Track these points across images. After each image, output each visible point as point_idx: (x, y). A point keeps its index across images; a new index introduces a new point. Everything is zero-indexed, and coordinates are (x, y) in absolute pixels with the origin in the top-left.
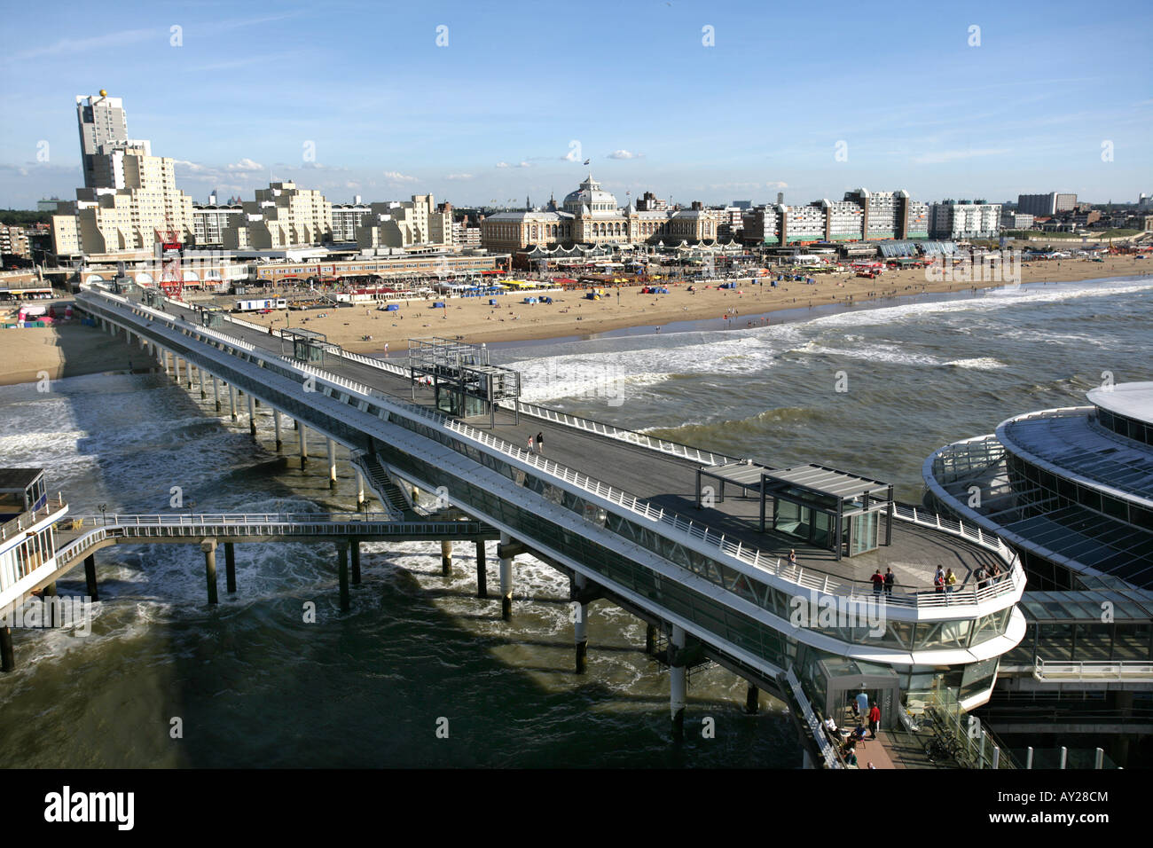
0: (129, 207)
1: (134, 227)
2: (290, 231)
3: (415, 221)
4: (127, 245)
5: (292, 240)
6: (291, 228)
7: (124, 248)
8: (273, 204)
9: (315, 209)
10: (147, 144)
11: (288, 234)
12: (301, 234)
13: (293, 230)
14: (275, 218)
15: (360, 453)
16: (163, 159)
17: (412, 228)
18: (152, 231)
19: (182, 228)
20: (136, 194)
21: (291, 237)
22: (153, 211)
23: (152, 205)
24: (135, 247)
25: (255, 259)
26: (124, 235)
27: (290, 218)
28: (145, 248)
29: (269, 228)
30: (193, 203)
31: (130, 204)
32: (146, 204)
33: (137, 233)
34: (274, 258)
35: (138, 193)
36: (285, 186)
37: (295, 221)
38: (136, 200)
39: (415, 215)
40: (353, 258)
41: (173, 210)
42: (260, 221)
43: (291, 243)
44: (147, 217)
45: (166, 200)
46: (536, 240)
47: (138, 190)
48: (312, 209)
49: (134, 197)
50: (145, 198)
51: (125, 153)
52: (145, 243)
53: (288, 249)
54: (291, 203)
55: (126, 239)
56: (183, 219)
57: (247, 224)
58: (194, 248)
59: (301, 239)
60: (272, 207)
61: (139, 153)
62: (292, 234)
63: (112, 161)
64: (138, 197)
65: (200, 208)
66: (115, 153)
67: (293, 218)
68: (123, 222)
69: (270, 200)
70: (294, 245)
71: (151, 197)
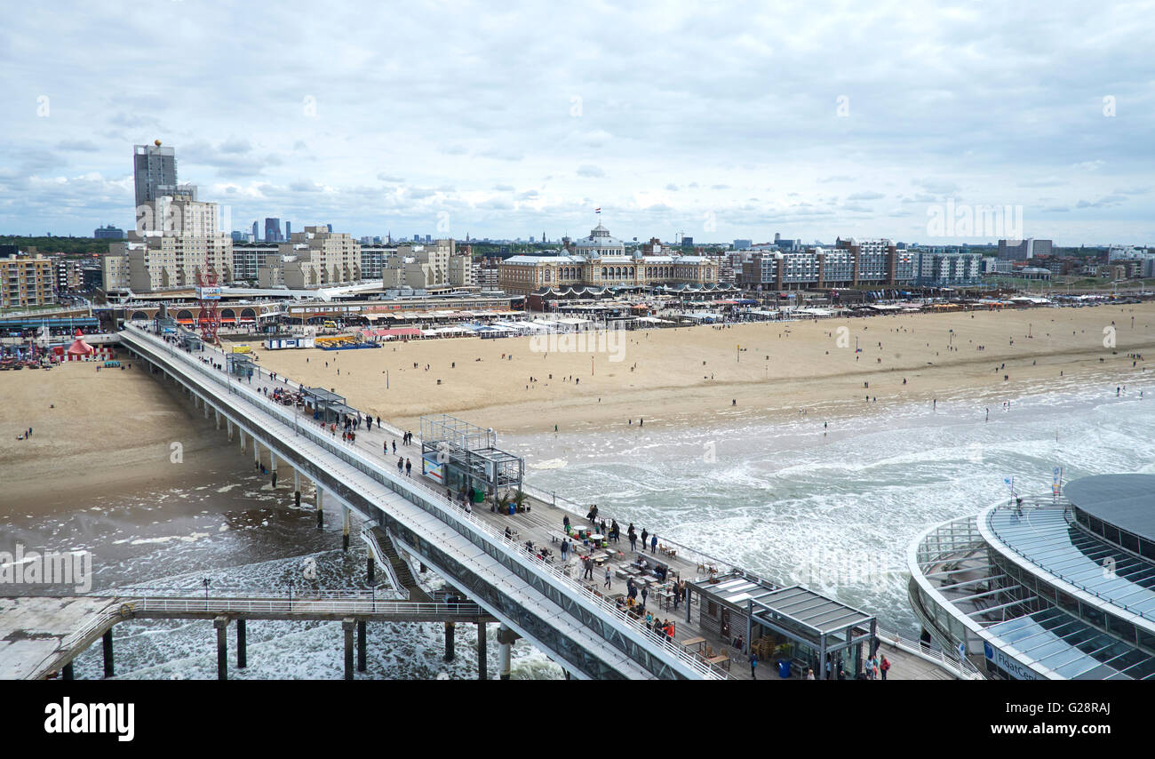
0: (174, 248)
1: (178, 266)
2: (322, 271)
3: (438, 263)
4: (170, 282)
5: (323, 279)
6: (322, 268)
7: (168, 285)
8: (306, 246)
9: (345, 251)
11: (319, 274)
13: (324, 271)
14: (308, 259)
15: (373, 524)
17: (434, 269)
18: (194, 270)
21: (321, 276)
22: (196, 251)
23: (195, 246)
24: (178, 284)
26: (168, 273)
27: (321, 259)
28: (187, 286)
29: (303, 268)
31: (176, 244)
33: (181, 272)
37: (326, 262)
38: (181, 242)
39: (438, 258)
40: (378, 297)
42: (294, 262)
43: (322, 282)
44: (191, 257)
45: (208, 242)
46: (548, 283)
48: (342, 250)
49: (179, 239)
51: (174, 198)
52: (187, 281)
53: (318, 287)
54: (323, 246)
55: (170, 276)
56: (224, 258)
59: (331, 279)
60: (305, 249)
61: (187, 198)
64: (183, 239)
65: (239, 245)
67: (324, 259)
68: (168, 261)
69: (304, 243)
70: (324, 285)
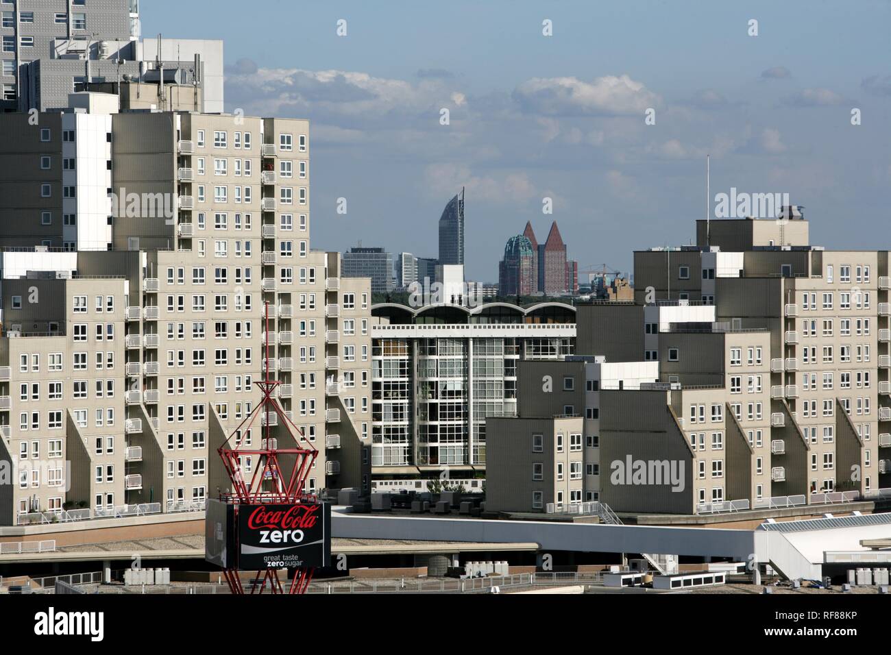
0: (119, 328)
1: (132, 411)
2: (776, 432)
4: (97, 488)
5: (780, 474)
6: (780, 420)
7: (85, 504)
8: (705, 314)
10: (212, 56)
11: (763, 448)
12: (822, 446)
13: (785, 433)
14: (712, 376)
16: (269, 123)
18: (202, 426)
19: (324, 414)
20: (151, 272)
21: (776, 460)
22: (210, 344)
23: (210, 316)
24: (131, 497)
25: (615, 559)
26: (91, 448)
27: (775, 378)
28: (170, 501)
29: (685, 422)
30: (376, 297)
31: (126, 312)
32: (189, 316)
33: (143, 439)
34: (699, 560)
35: (162, 270)
36: (762, 235)
37: (799, 390)
38: (150, 298)
41: (294, 338)
42: (646, 390)
43: (778, 488)
44: (190, 371)
45: (268, 297)
47: (162, 255)
49: (144, 285)
50: (189, 289)
51: (124, 102)
52: (171, 481)
53: (758, 516)
54: (786, 310)
55: (97, 461)
56: (330, 373)
57: (592, 401)
58: (363, 504)
59: (820, 474)
60: (703, 328)
61: (180, 97)
62: (780, 446)
63: (72, 136)
64: (163, 286)
65: (399, 317)
66: (85, 105)
67: (791, 376)
68: (91, 388)
69: (697, 299)
70: (788, 500)
71: (209, 287)
